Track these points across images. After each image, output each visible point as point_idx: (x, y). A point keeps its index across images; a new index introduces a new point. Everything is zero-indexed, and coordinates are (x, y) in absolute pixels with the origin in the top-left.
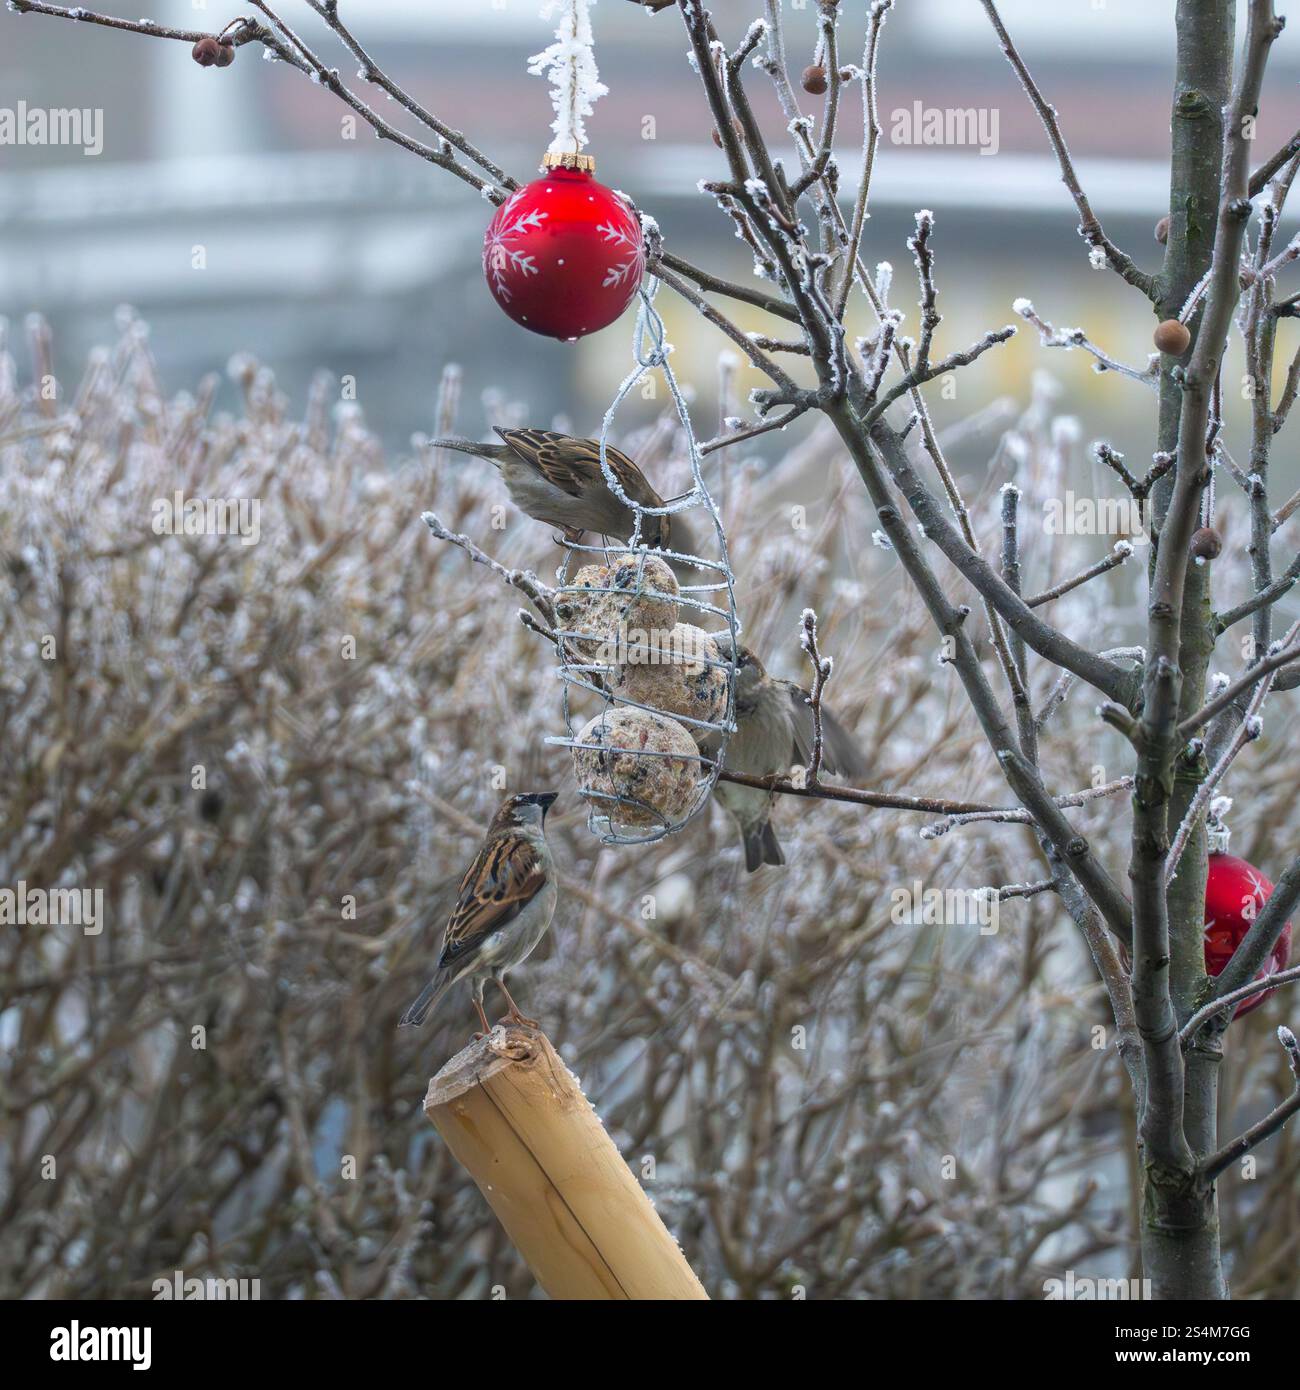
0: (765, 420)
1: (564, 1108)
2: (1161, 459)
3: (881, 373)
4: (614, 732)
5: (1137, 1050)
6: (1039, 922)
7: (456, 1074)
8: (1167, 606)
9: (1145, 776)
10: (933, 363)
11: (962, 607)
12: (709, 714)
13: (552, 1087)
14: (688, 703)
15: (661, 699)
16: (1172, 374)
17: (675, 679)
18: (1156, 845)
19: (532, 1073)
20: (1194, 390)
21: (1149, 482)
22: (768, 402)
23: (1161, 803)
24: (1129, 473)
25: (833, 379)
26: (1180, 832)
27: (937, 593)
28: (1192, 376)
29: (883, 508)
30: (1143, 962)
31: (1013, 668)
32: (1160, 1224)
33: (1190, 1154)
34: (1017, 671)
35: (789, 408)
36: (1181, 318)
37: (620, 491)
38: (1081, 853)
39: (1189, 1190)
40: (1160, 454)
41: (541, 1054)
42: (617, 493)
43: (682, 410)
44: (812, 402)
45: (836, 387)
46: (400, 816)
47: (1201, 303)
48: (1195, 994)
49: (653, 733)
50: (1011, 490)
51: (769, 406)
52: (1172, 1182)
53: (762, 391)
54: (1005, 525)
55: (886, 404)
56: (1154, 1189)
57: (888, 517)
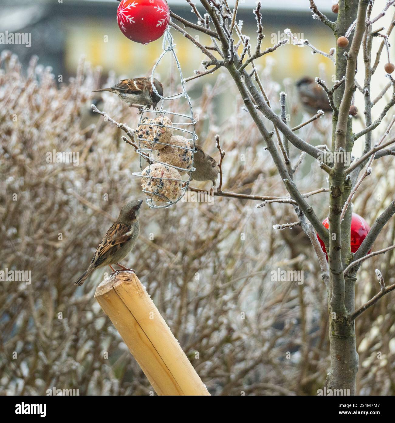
0: (206, 71)
1: (141, 297)
2: (337, 83)
3: (244, 54)
4: (153, 172)
5: (328, 277)
6: (274, 236)
7: (105, 285)
8: (342, 131)
9: (335, 187)
10: (261, 51)
11: (272, 131)
12: (187, 166)
13: (137, 290)
14: (180, 162)
15: (171, 161)
16: (344, 54)
17: (175, 154)
18: (338, 210)
19: (130, 285)
20: (350, 59)
21: (333, 90)
22: (207, 65)
23: (340, 196)
24: (327, 87)
25: (229, 57)
26: (345, 206)
27: (263, 127)
28: (350, 55)
29: (245, 99)
30: (333, 248)
31: (285, 152)
32: (336, 335)
33: (346, 311)
34: (286, 153)
35: (214, 66)
36: (346, 36)
37: (157, 92)
38: (311, 212)
39: (346, 323)
40: (337, 81)
41: (133, 279)
42: (156, 93)
43: (178, 66)
44: (221, 64)
45: (230, 59)
46: (67, 203)
47: (353, 31)
48: (348, 259)
49: (165, 172)
50: (283, 94)
51: (208, 66)
52: (340, 320)
53: (205, 61)
54: (281, 105)
55: (246, 65)
56: (334, 323)
57: (247, 102)
